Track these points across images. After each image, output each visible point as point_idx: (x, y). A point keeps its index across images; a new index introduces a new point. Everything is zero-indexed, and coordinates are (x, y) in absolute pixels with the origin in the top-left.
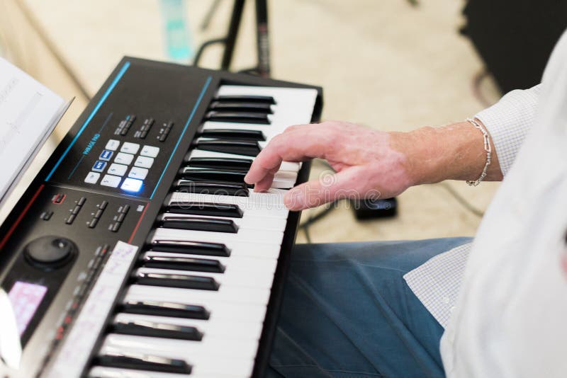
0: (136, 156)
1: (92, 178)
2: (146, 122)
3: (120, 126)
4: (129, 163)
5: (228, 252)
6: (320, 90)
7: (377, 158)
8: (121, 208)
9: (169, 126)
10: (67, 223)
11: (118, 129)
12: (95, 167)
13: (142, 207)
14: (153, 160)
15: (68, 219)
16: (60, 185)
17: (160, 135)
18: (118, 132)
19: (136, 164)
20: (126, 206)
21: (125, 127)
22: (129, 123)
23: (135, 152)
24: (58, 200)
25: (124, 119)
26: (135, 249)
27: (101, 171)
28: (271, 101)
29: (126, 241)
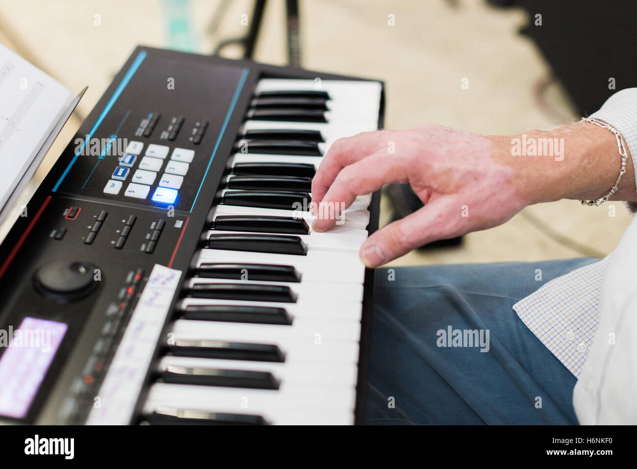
0: (166, 161)
1: (112, 187)
2: (174, 121)
3: (142, 125)
4: (158, 169)
5: (298, 276)
6: (383, 84)
7: (476, 179)
8: (154, 223)
9: (203, 125)
10: (87, 243)
11: (139, 130)
12: (116, 174)
13: (182, 222)
14: (188, 165)
15: (86, 238)
16: (71, 196)
17: (193, 136)
18: (140, 132)
19: (167, 170)
20: (160, 221)
21: (148, 127)
22: (153, 123)
23: (164, 156)
24: (71, 215)
25: (146, 117)
26: (178, 274)
27: (124, 178)
28: (325, 96)
29: (165, 264)
